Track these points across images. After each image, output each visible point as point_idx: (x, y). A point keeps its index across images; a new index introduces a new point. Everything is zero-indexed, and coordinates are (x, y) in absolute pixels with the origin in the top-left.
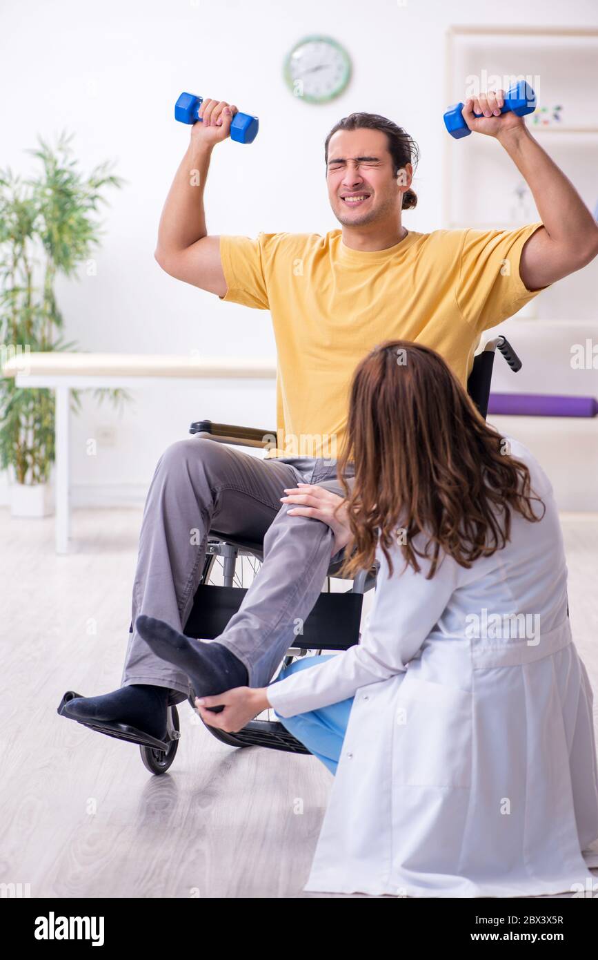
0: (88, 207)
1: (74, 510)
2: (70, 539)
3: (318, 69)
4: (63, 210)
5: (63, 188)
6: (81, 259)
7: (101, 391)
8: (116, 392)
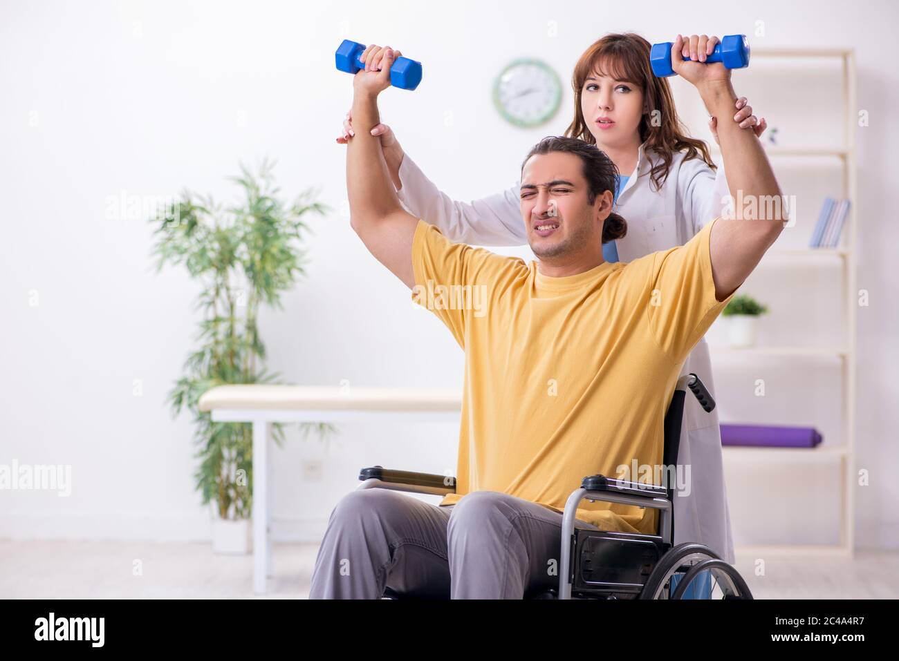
0: (291, 235)
1: (276, 545)
2: (269, 577)
3: (526, 93)
4: (265, 239)
5: (266, 215)
6: (284, 288)
7: (305, 425)
8: (321, 426)
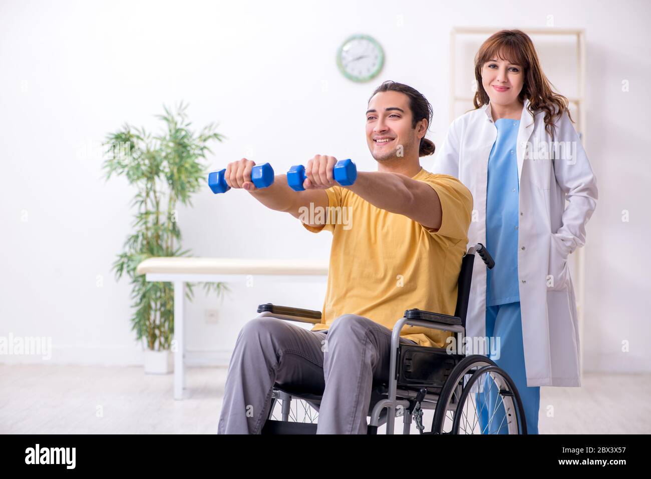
0: (200, 155)
1: (189, 368)
2: (184, 389)
3: (361, 58)
4: (181, 157)
5: (182, 141)
6: (194, 192)
7: (208, 284)
8: (219, 285)
